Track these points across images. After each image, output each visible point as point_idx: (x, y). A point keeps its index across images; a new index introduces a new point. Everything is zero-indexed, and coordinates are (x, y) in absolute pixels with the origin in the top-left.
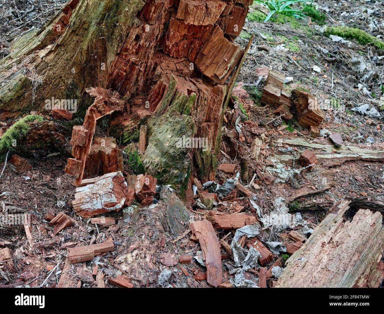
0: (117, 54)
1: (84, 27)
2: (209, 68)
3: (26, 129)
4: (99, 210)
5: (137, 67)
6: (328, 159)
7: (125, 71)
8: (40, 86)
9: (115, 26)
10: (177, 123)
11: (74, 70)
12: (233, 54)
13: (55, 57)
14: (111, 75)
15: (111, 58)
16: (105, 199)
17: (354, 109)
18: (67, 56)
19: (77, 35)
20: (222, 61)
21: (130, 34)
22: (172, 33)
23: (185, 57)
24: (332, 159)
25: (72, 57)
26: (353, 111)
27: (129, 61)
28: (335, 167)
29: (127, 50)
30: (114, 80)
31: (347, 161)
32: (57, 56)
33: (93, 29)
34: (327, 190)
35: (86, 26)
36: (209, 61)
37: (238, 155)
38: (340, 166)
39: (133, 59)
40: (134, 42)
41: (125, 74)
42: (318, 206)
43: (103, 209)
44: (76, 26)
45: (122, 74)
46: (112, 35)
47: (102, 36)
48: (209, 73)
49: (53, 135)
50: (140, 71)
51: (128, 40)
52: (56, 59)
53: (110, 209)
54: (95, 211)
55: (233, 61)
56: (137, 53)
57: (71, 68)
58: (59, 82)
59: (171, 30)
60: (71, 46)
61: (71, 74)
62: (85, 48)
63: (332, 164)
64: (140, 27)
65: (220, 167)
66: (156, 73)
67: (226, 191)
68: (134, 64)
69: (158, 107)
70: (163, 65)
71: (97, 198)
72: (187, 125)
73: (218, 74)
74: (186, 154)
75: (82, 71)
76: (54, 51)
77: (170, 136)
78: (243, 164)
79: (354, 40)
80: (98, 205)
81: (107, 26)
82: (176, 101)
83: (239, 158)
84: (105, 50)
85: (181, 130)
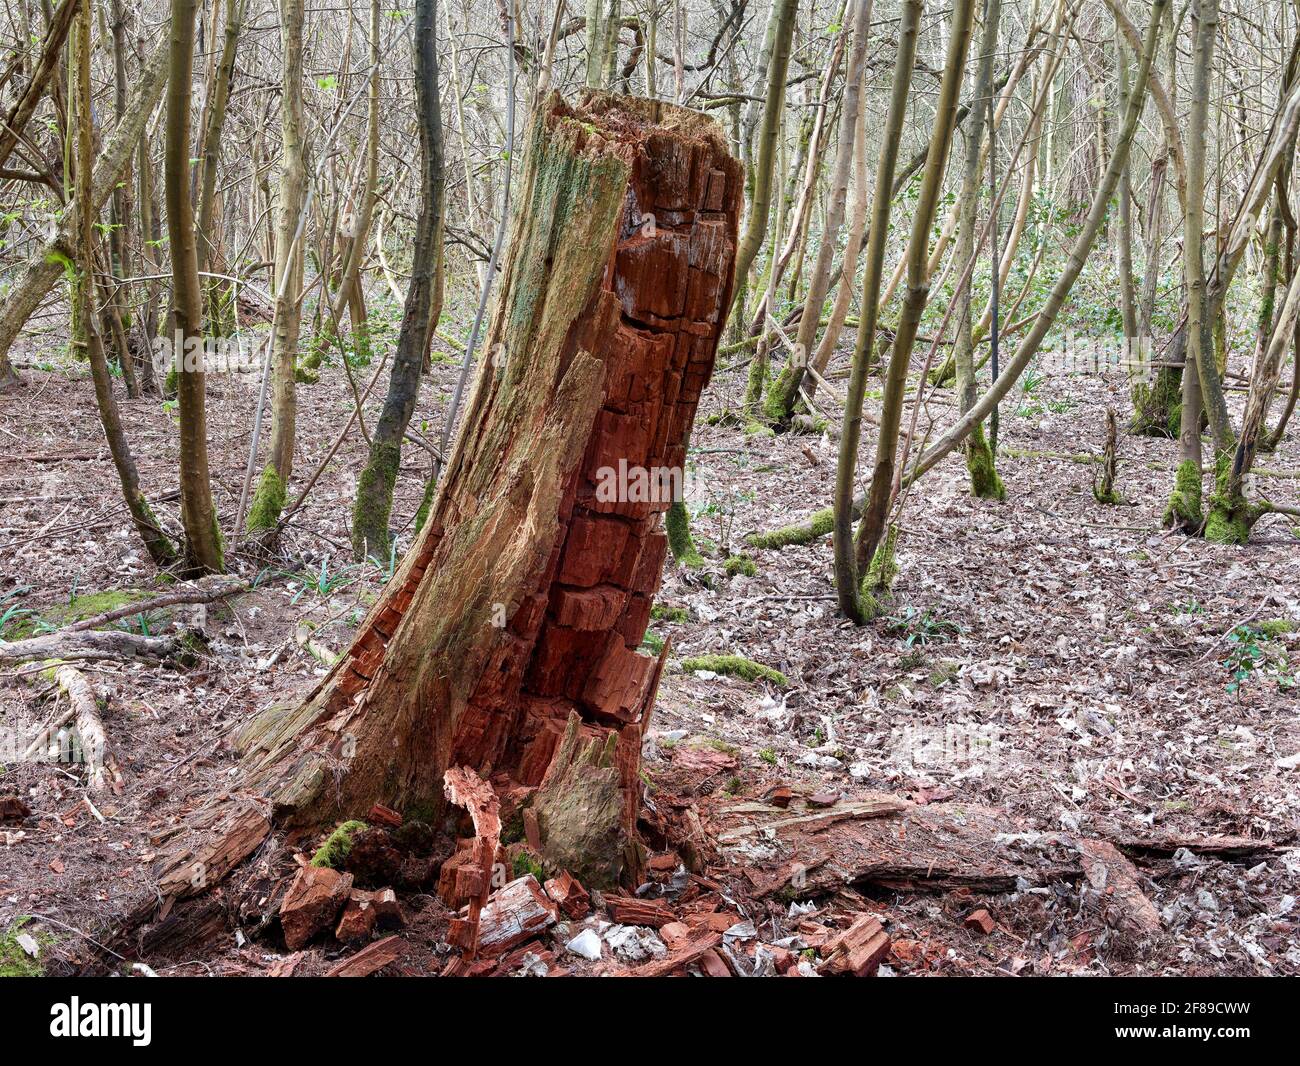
0: (469, 701)
1: (410, 665)
2: (609, 700)
3: (347, 845)
4: (515, 937)
5: (503, 716)
6: (806, 823)
7: (483, 727)
8: (345, 776)
9: (467, 652)
10: (595, 784)
11: (396, 742)
12: (645, 670)
13: (363, 725)
14: (455, 740)
15: (459, 708)
16: (524, 915)
17: (798, 762)
18: (384, 719)
19: (398, 681)
20: (629, 684)
21: (492, 661)
22: (551, 651)
23: (561, 695)
24: (813, 822)
25: (392, 720)
26: (798, 765)
27: (489, 707)
28: (821, 831)
29: (485, 689)
30: (462, 747)
31: (834, 822)
32: (368, 723)
33: (424, 666)
34: (825, 862)
35: (413, 664)
36: (608, 689)
37: (670, 841)
38: (827, 830)
39: (498, 701)
40: (500, 673)
41: (482, 731)
42: (823, 888)
43: (523, 932)
44: (396, 667)
45: (478, 732)
46: (460, 669)
47: (442, 674)
48: (610, 708)
49: (383, 852)
50: (507, 721)
51: (488, 672)
52: (365, 728)
53: (535, 928)
54: (508, 942)
55: (646, 681)
56: (503, 692)
57: (392, 738)
58: (374, 765)
59: (550, 647)
60: (389, 701)
61: (392, 747)
62: (413, 700)
63: (816, 828)
64: (511, 646)
65: (649, 864)
66: (527, 724)
67: (675, 892)
68: (498, 711)
69: (548, 772)
70: (534, 709)
71: (508, 918)
72: (613, 783)
73: (626, 705)
74: (617, 831)
75: (408, 740)
76: (361, 715)
77: (586, 809)
78: (685, 852)
79: (734, 674)
80: (513, 928)
81: (451, 656)
82: (583, 753)
83: (672, 846)
84: (448, 697)
85: (603, 794)
